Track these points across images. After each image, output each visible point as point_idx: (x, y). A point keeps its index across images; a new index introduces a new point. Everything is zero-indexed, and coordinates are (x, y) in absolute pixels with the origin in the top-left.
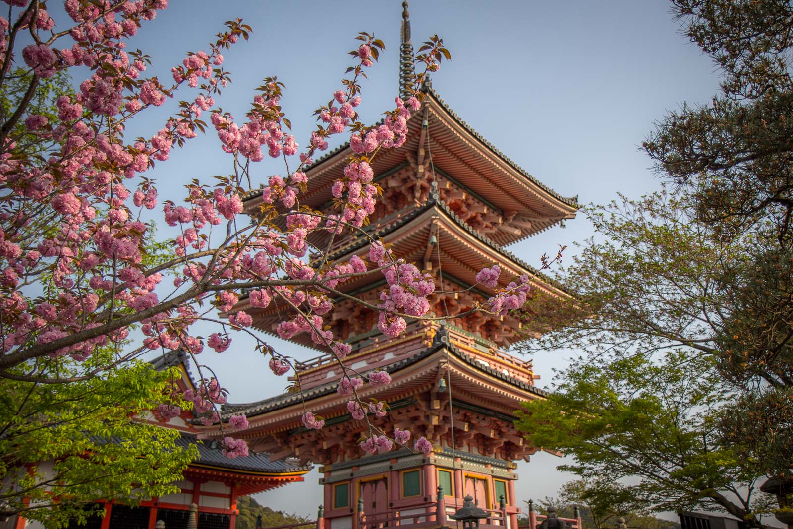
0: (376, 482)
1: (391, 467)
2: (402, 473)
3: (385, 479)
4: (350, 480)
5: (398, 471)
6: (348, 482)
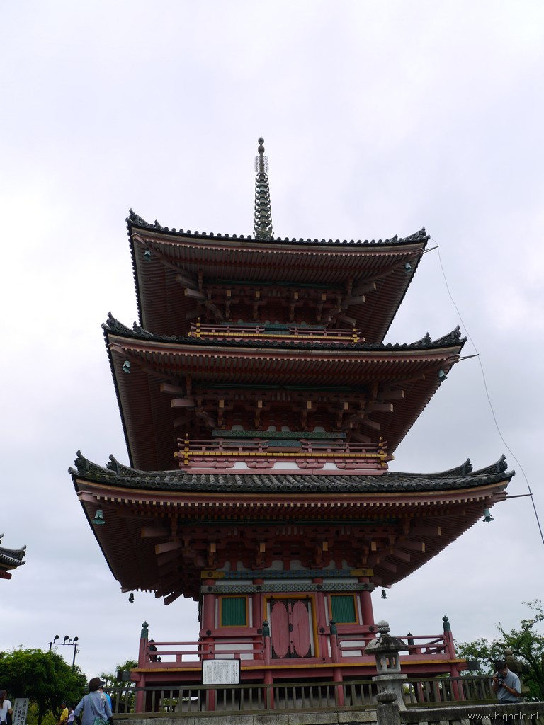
0: (294, 600)
1: (319, 587)
2: (329, 596)
3: (307, 600)
4: (253, 595)
5: (326, 593)
6: (247, 597)
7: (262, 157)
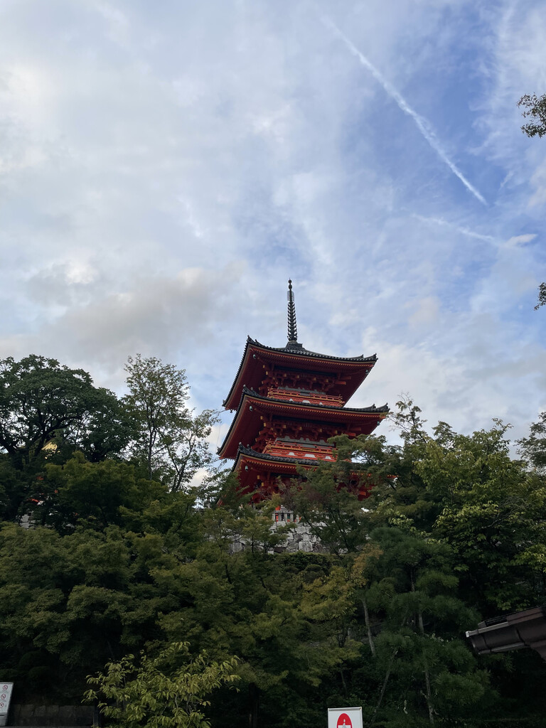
7: (291, 291)
